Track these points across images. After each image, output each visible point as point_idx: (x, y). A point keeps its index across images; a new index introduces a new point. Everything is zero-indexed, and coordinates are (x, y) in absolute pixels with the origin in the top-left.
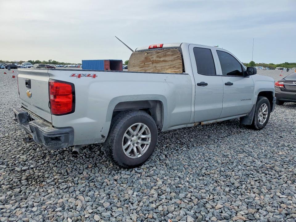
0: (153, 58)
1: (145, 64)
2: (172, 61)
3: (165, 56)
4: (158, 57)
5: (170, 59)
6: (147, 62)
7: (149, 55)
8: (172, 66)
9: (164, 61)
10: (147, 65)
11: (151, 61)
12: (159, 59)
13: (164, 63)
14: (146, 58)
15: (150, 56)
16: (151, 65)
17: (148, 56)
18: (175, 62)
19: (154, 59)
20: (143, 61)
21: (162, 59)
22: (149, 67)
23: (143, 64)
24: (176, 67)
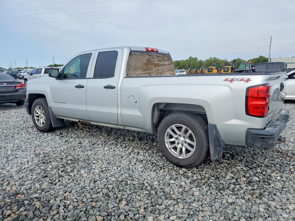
0: (154, 61)
1: (148, 66)
2: (168, 65)
3: (164, 60)
4: (158, 60)
5: (167, 64)
6: (149, 65)
7: (150, 57)
8: (169, 69)
9: (164, 65)
10: (151, 68)
11: (153, 64)
12: (159, 63)
13: (163, 66)
14: (148, 60)
15: (152, 59)
16: (154, 68)
17: (150, 59)
18: (170, 66)
19: (156, 62)
20: (145, 64)
21: (162, 63)
22: (151, 70)
23: (147, 67)
24: (171, 69)
